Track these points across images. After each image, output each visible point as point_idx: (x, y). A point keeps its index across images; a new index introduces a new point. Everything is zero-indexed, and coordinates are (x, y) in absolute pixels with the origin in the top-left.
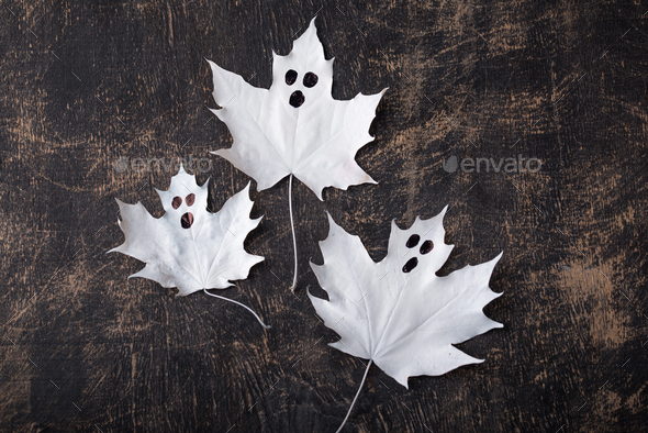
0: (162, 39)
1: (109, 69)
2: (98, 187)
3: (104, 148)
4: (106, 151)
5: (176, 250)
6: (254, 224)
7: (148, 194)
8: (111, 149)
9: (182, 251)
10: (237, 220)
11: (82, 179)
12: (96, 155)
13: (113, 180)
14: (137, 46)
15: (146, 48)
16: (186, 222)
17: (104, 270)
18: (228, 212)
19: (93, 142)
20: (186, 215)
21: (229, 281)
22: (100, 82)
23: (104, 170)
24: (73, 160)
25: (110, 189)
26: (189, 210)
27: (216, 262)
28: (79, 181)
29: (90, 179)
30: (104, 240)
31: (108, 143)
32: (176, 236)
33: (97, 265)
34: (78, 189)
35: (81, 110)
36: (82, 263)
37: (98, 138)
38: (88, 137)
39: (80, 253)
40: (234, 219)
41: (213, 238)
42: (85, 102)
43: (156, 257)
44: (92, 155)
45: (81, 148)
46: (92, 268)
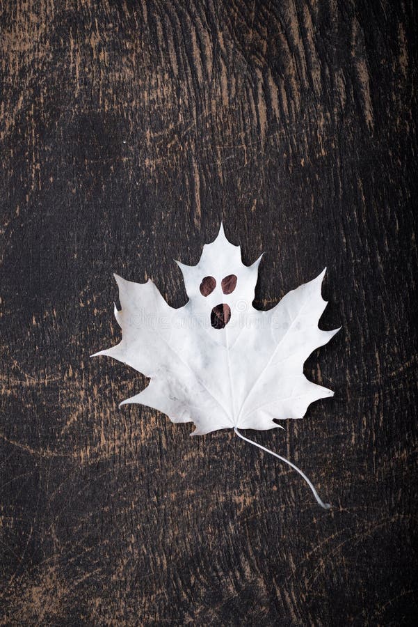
0: (184, 217)
1: (99, 263)
2: (78, 450)
3: (89, 390)
4: (91, 394)
5: (198, 362)
6: (325, 338)
7: (156, 465)
8: (100, 391)
9: (207, 363)
10: (298, 326)
11: (54, 437)
12: (76, 399)
13: (103, 441)
14: (143, 227)
15: (158, 231)
16: (219, 317)
17: (87, 581)
18: (286, 312)
19: (72, 379)
20: (220, 307)
21: (275, 421)
22: (85, 284)
23: (90, 424)
24: (40, 408)
25: (97, 455)
26: (225, 299)
27: (258, 386)
28: (50, 441)
29: (66, 437)
30: (86, 535)
31: (96, 381)
32: (202, 338)
33: (76, 573)
34: (48, 453)
35: (55, 327)
36: (52, 569)
37: (81, 372)
38: (65, 370)
39: (50, 554)
40: (293, 325)
41: (257, 348)
42: (61, 314)
43: (167, 368)
44: (72, 400)
45: (53, 388)
46: (68, 577)
